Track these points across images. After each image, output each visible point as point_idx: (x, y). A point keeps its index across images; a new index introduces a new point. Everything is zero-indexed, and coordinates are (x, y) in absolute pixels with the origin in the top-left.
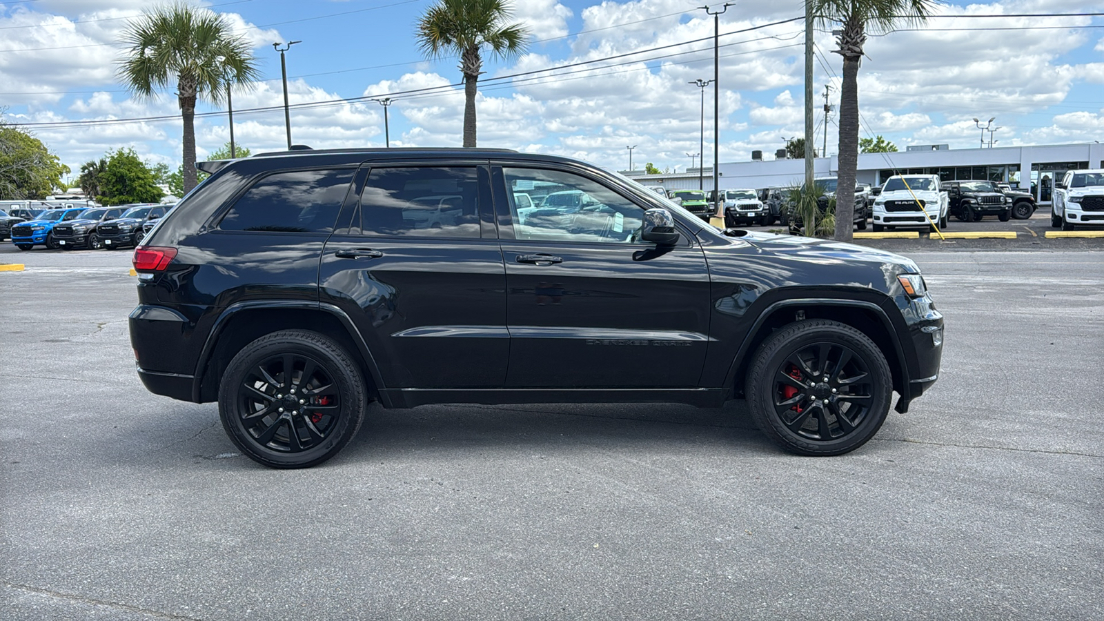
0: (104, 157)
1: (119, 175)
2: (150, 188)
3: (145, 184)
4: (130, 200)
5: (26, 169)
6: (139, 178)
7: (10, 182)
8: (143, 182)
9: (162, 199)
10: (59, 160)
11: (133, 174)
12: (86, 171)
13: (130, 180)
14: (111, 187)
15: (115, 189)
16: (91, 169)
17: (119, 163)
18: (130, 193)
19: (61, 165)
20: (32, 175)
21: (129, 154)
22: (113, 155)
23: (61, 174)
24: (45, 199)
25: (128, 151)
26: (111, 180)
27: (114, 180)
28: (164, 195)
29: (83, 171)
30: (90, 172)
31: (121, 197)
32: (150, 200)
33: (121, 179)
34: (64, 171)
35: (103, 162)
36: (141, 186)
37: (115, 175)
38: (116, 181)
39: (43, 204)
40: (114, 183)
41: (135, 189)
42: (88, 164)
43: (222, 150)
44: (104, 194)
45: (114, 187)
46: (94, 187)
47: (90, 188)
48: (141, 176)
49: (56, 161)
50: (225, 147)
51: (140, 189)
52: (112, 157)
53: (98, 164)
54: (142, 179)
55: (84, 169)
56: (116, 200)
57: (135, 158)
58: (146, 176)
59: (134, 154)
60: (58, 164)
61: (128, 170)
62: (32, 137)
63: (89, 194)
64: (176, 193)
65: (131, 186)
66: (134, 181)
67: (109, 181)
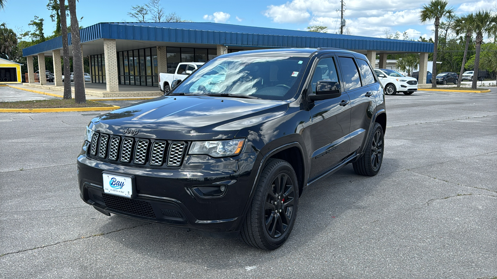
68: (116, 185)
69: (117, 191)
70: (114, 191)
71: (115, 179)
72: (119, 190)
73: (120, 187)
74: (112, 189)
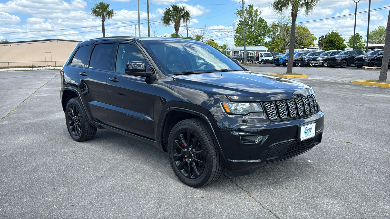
0: (326, 34)
1: (331, 40)
2: (341, 45)
3: (339, 43)
4: (333, 49)
5: (302, 39)
6: (337, 41)
7: (296, 43)
8: (339, 42)
9: (345, 48)
10: (314, 35)
11: (336, 40)
12: (320, 39)
13: (334, 42)
14: (327, 44)
15: (329, 45)
16: (322, 38)
17: (331, 36)
18: (334, 46)
19: (314, 37)
20: (304, 41)
21: (336, 32)
22: (330, 33)
23: (314, 40)
24: (304, 49)
25: (335, 31)
26: (328, 42)
27: (329, 42)
28: (346, 47)
29: (319, 39)
30: (322, 39)
31: (330, 48)
32: (340, 49)
33: (331, 41)
34: (315, 39)
35: (326, 36)
36: (338, 44)
37: (329, 40)
38: (330, 42)
39: (303, 50)
40: (329, 43)
41: (336, 45)
42: (321, 36)
43: (376, 29)
44: (325, 47)
45: (328, 44)
46: (322, 44)
47: (321, 45)
48: (338, 40)
49: (313, 36)
50: (378, 28)
51: (337, 45)
52: (329, 34)
53: (324, 36)
54: (339, 41)
55: (320, 38)
56: (328, 49)
57: (337, 34)
58: (340, 40)
59: (337, 32)
60: (313, 37)
61: (334, 38)
62: (306, 28)
63: (320, 47)
64: (350, 46)
65: (335, 44)
66: (336, 42)
67: (327, 42)
68: (308, 132)
69: (308, 136)
70: (307, 136)
71: (307, 128)
72: (310, 134)
73: (309, 132)
74: (306, 135)
